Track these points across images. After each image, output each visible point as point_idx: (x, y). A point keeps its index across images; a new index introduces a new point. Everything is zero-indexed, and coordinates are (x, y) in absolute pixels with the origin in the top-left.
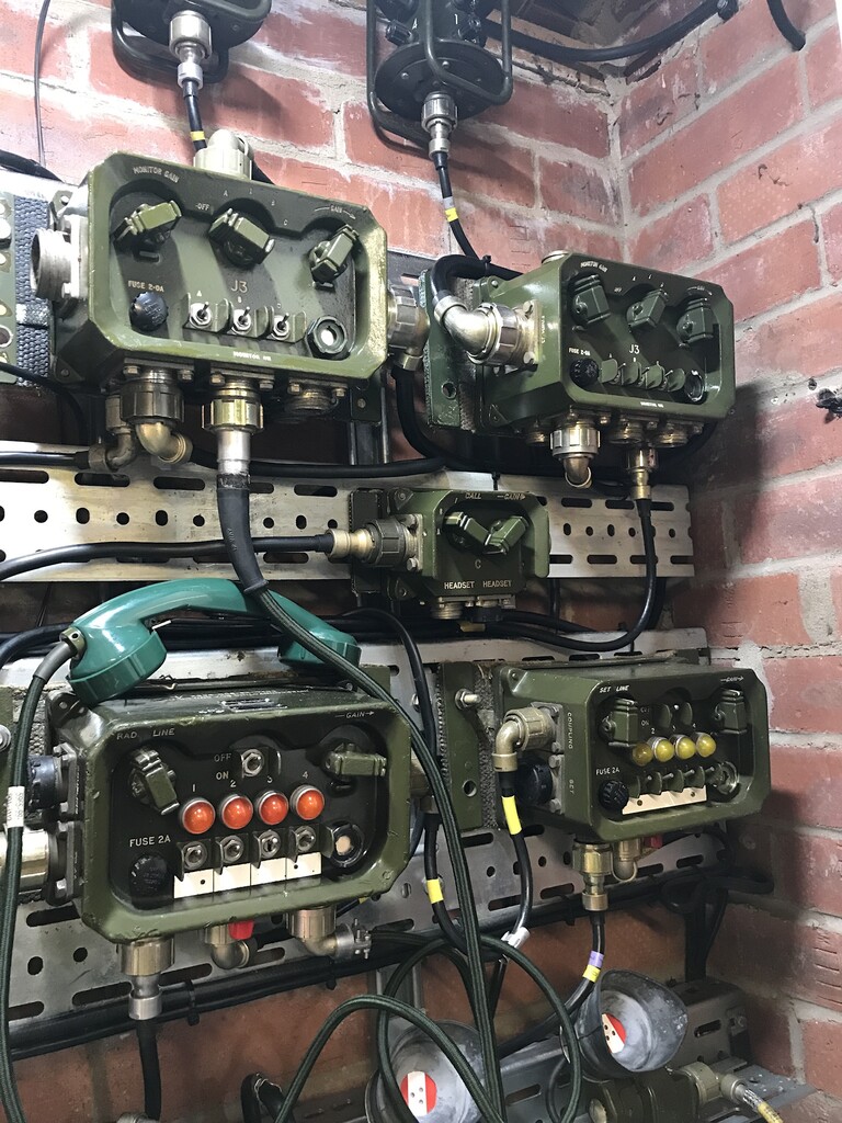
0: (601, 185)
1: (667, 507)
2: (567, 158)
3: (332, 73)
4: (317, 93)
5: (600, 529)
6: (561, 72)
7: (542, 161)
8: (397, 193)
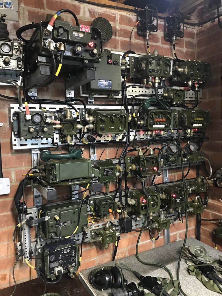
0: (193, 43)
1: (200, 91)
2: (189, 40)
3: (160, 32)
4: (158, 35)
5: (191, 94)
6: (189, 26)
7: (185, 41)
8: (167, 48)
